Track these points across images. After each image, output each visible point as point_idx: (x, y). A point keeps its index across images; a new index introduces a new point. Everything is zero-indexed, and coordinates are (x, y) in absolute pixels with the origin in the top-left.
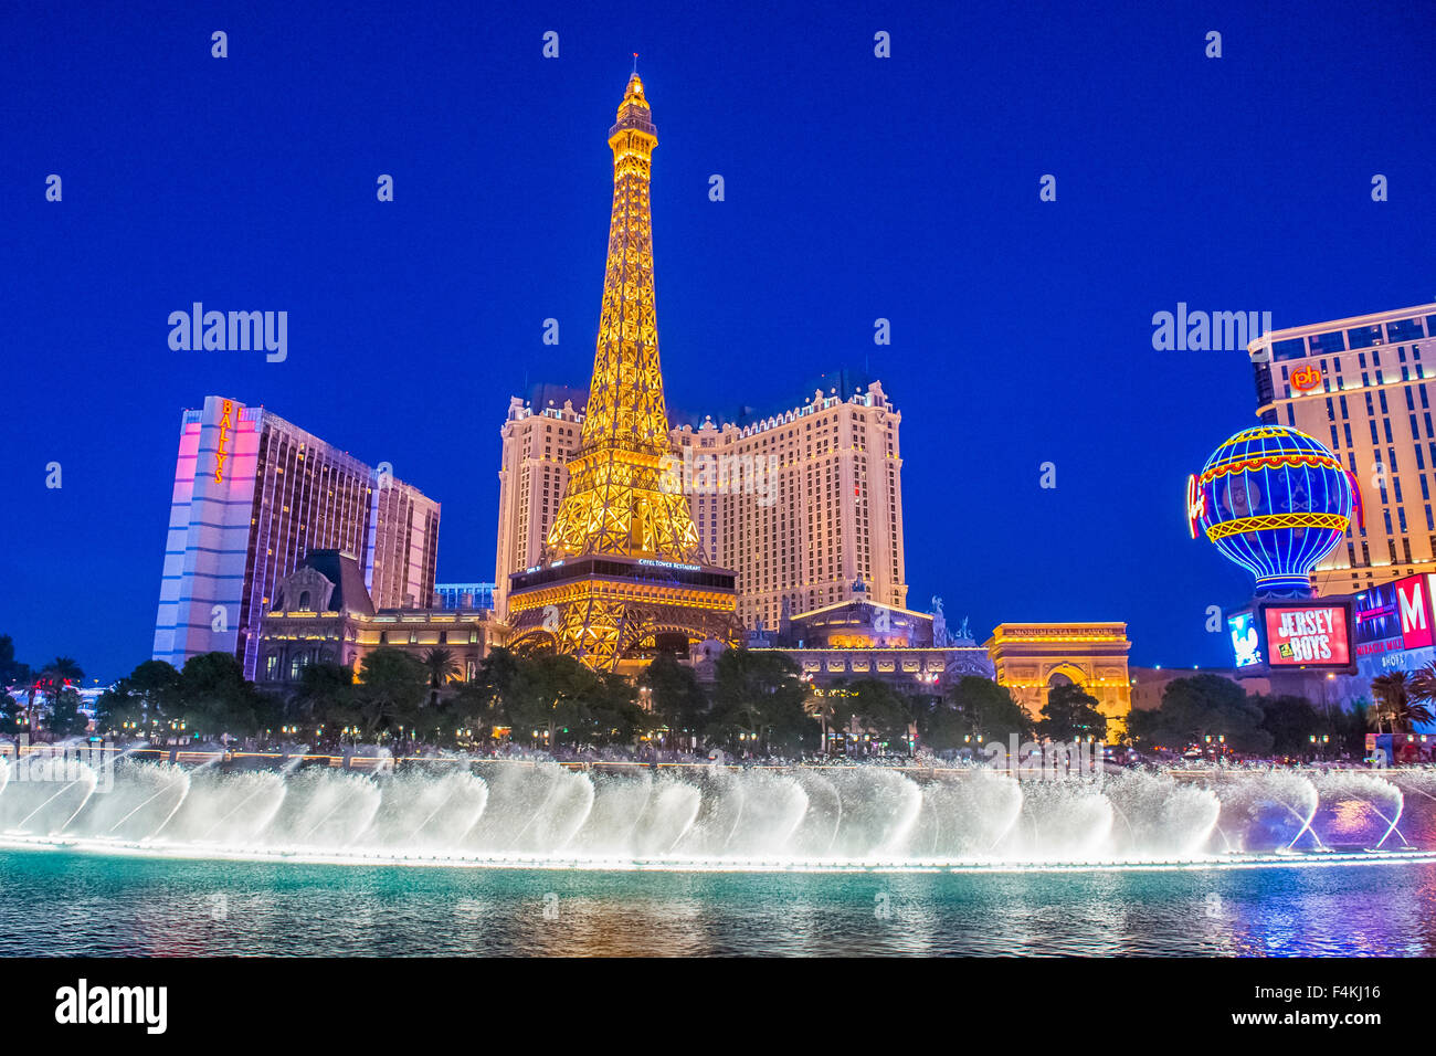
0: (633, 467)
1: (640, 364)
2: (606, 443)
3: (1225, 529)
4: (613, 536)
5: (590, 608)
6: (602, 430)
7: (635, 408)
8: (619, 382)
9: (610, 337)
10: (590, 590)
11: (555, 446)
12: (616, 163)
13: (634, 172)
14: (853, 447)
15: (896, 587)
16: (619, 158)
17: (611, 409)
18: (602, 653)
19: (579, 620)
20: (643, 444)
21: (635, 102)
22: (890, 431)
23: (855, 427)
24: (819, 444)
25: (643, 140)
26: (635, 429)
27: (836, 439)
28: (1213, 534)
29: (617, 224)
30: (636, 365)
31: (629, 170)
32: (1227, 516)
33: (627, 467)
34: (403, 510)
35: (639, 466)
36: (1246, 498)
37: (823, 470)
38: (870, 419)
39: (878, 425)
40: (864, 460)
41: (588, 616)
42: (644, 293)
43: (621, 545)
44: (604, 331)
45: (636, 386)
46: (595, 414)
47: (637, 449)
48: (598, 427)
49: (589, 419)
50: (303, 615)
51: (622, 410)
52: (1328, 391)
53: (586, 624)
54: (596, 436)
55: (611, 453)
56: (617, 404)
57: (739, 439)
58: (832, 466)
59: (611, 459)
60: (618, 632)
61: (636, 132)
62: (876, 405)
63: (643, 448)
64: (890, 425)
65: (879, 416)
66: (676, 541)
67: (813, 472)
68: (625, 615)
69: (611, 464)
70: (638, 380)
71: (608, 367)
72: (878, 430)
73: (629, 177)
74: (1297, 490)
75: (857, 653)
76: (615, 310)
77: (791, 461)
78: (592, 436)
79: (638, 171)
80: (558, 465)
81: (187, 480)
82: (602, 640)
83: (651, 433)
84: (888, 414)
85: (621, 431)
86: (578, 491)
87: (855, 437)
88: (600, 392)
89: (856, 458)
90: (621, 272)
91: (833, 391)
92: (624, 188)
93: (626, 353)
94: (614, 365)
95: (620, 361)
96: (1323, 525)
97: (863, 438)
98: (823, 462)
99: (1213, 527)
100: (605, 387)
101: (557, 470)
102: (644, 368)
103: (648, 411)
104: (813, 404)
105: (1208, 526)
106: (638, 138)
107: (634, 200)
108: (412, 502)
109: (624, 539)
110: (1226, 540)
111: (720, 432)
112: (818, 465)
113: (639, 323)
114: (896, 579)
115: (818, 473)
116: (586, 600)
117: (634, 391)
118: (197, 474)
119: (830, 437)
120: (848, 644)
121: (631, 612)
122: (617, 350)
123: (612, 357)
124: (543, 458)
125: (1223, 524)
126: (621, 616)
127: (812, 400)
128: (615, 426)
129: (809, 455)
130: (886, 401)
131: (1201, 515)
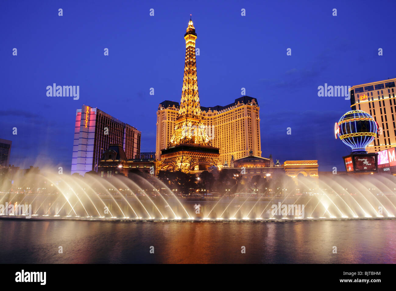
0: (192, 122)
1: (194, 95)
2: (185, 116)
3: (345, 136)
4: (188, 140)
5: (182, 158)
6: (184, 112)
7: (193, 107)
8: (188, 100)
9: (186, 89)
10: (182, 153)
11: (170, 117)
12: (186, 43)
13: (191, 46)
14: (248, 116)
15: (259, 152)
16: (187, 42)
17: (186, 107)
18: (185, 170)
19: (180, 161)
20: (195, 116)
21: (191, 27)
22: (257, 112)
23: (248, 111)
24: (239, 115)
25: (193, 37)
26: (193, 112)
27: (243, 114)
28: (341, 138)
29: (187, 59)
30: (193, 95)
31: (190, 45)
32: (345, 133)
33: (191, 122)
34: (132, 134)
35: (194, 122)
36: (350, 128)
37: (240, 122)
38: (252, 109)
39: (254, 110)
40: (250, 119)
41: (182, 160)
42: (194, 77)
43: (190, 142)
44: (184, 87)
45: (193, 101)
46: (182, 108)
47: (193, 117)
48: (183, 112)
49: (180, 109)
50: (110, 161)
51: (189, 107)
52: (369, 101)
53: (182, 162)
54: (182, 114)
55: (187, 118)
56: (188, 106)
57: (218, 114)
58: (242, 121)
59: (187, 120)
60: (190, 164)
61: (192, 35)
62: (253, 105)
63: (195, 117)
64: (257, 110)
65: (254, 108)
66: (204, 141)
67: (237, 122)
68: (191, 160)
69: (187, 121)
70: (193, 99)
71: (185, 96)
72: (254, 111)
73: (190, 47)
74: (363, 126)
75: (251, 169)
76: (187, 81)
77: (232, 120)
78: (181, 114)
79: (192, 45)
80: (171, 122)
81: (79, 127)
82: (185, 166)
83: (197, 113)
84: (256, 107)
85: (189, 113)
86: (178, 128)
87: (248, 113)
88: (183, 103)
89: (248, 119)
90: (188, 71)
91: (242, 101)
92: (188, 50)
93: (190, 93)
94: (187, 96)
95: (188, 95)
96: (370, 135)
97: (250, 114)
98: (240, 120)
99: (341, 136)
100: (185, 101)
101: (171, 123)
102: (195, 96)
103: (196, 107)
104: (237, 105)
105: (340, 136)
106: (192, 37)
107: (191, 53)
108: (134, 131)
109: (190, 140)
110: (345, 139)
111: (213, 112)
112: (238, 121)
113: (193, 85)
114: (259, 150)
115: (239, 123)
116: (181, 156)
117: (192, 102)
118: (81, 125)
119: (242, 114)
120: (249, 166)
121: (193, 159)
122: (187, 92)
123: (186, 94)
124: (167, 120)
125: (344, 135)
126: (190, 160)
127: (237, 104)
128: (188, 111)
129: (236, 118)
130: (256, 104)
131: (338, 133)
